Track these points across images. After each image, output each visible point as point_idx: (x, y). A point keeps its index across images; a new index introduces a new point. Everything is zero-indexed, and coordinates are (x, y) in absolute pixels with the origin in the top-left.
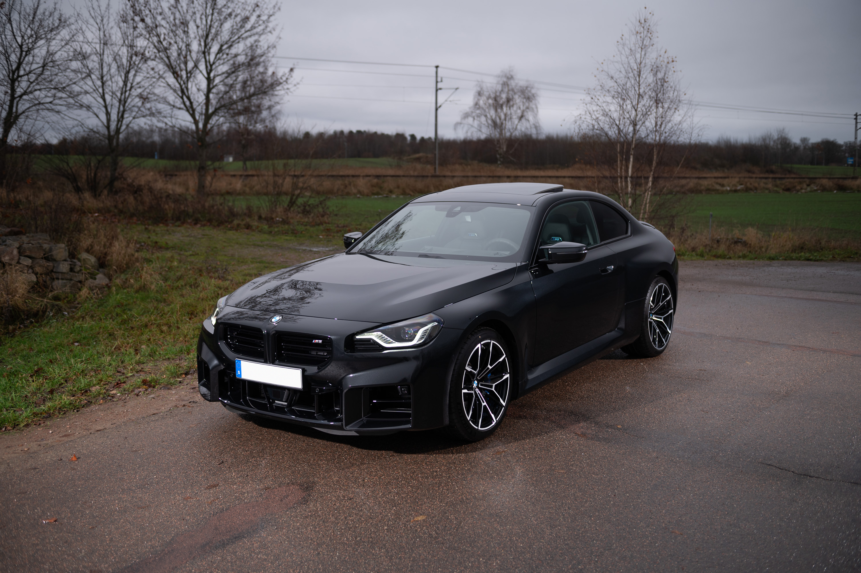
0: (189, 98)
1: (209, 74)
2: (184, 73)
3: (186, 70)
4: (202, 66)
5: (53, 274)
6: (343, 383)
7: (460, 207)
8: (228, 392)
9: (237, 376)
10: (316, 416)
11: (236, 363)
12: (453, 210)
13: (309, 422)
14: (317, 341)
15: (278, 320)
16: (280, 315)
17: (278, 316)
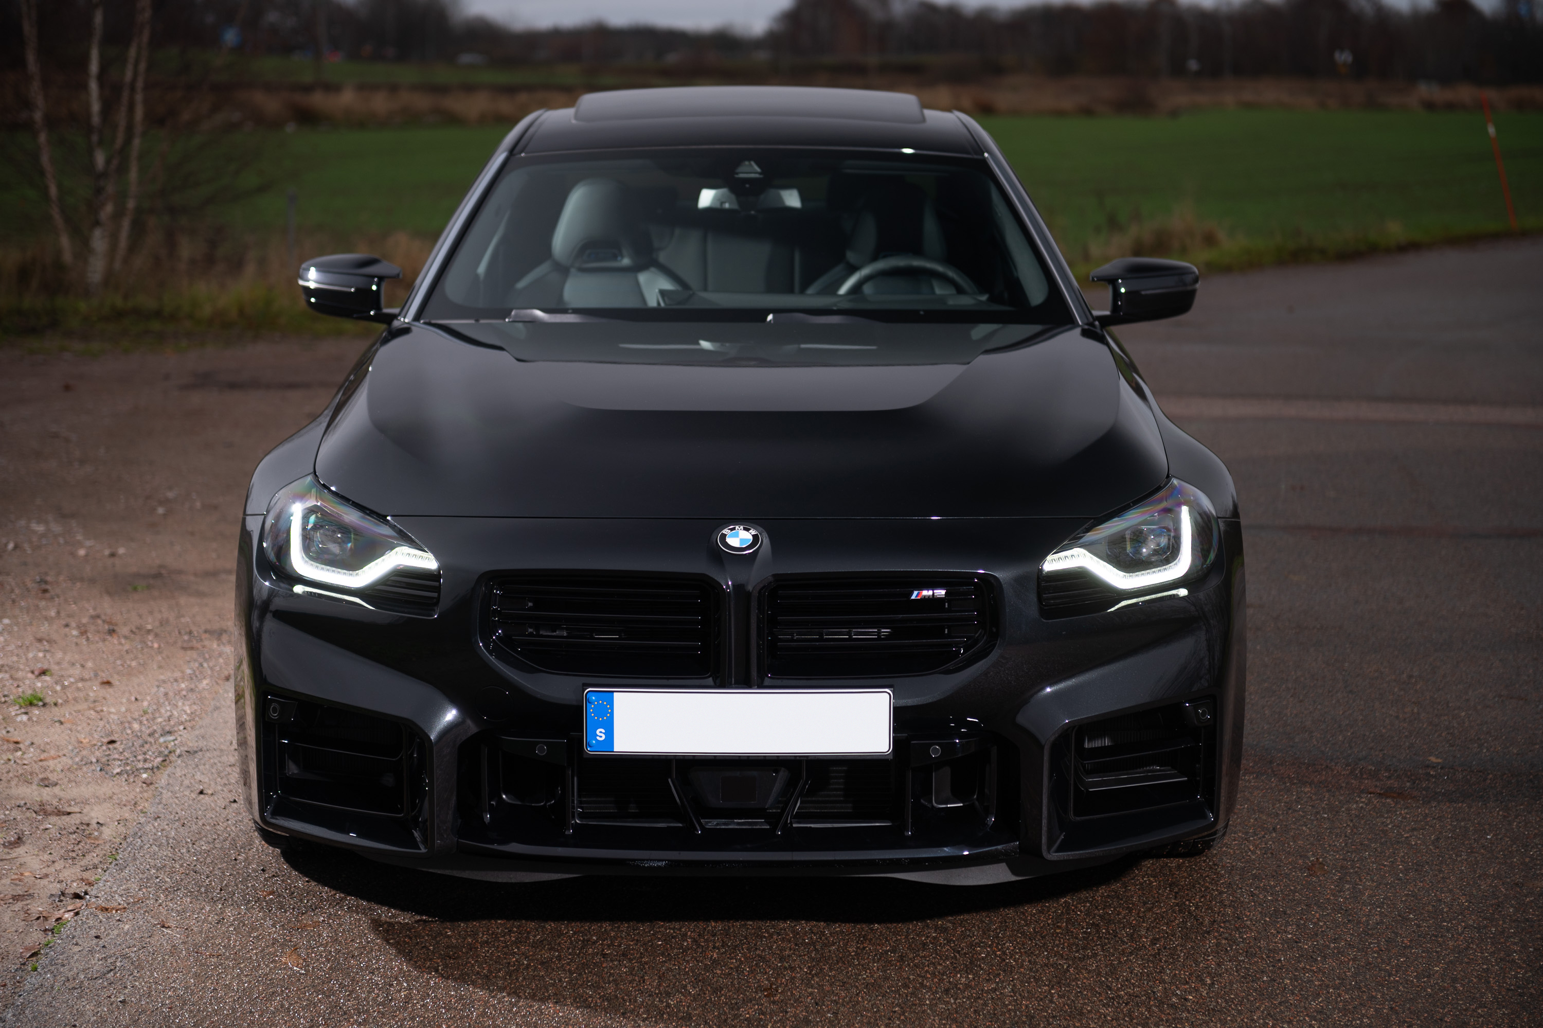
6: (1021, 719)
7: (753, 163)
8: (484, 814)
9: (590, 746)
10: (909, 836)
11: (589, 703)
12: (737, 174)
13: (906, 859)
14: (926, 593)
15: (750, 540)
16: (739, 524)
17: (737, 527)
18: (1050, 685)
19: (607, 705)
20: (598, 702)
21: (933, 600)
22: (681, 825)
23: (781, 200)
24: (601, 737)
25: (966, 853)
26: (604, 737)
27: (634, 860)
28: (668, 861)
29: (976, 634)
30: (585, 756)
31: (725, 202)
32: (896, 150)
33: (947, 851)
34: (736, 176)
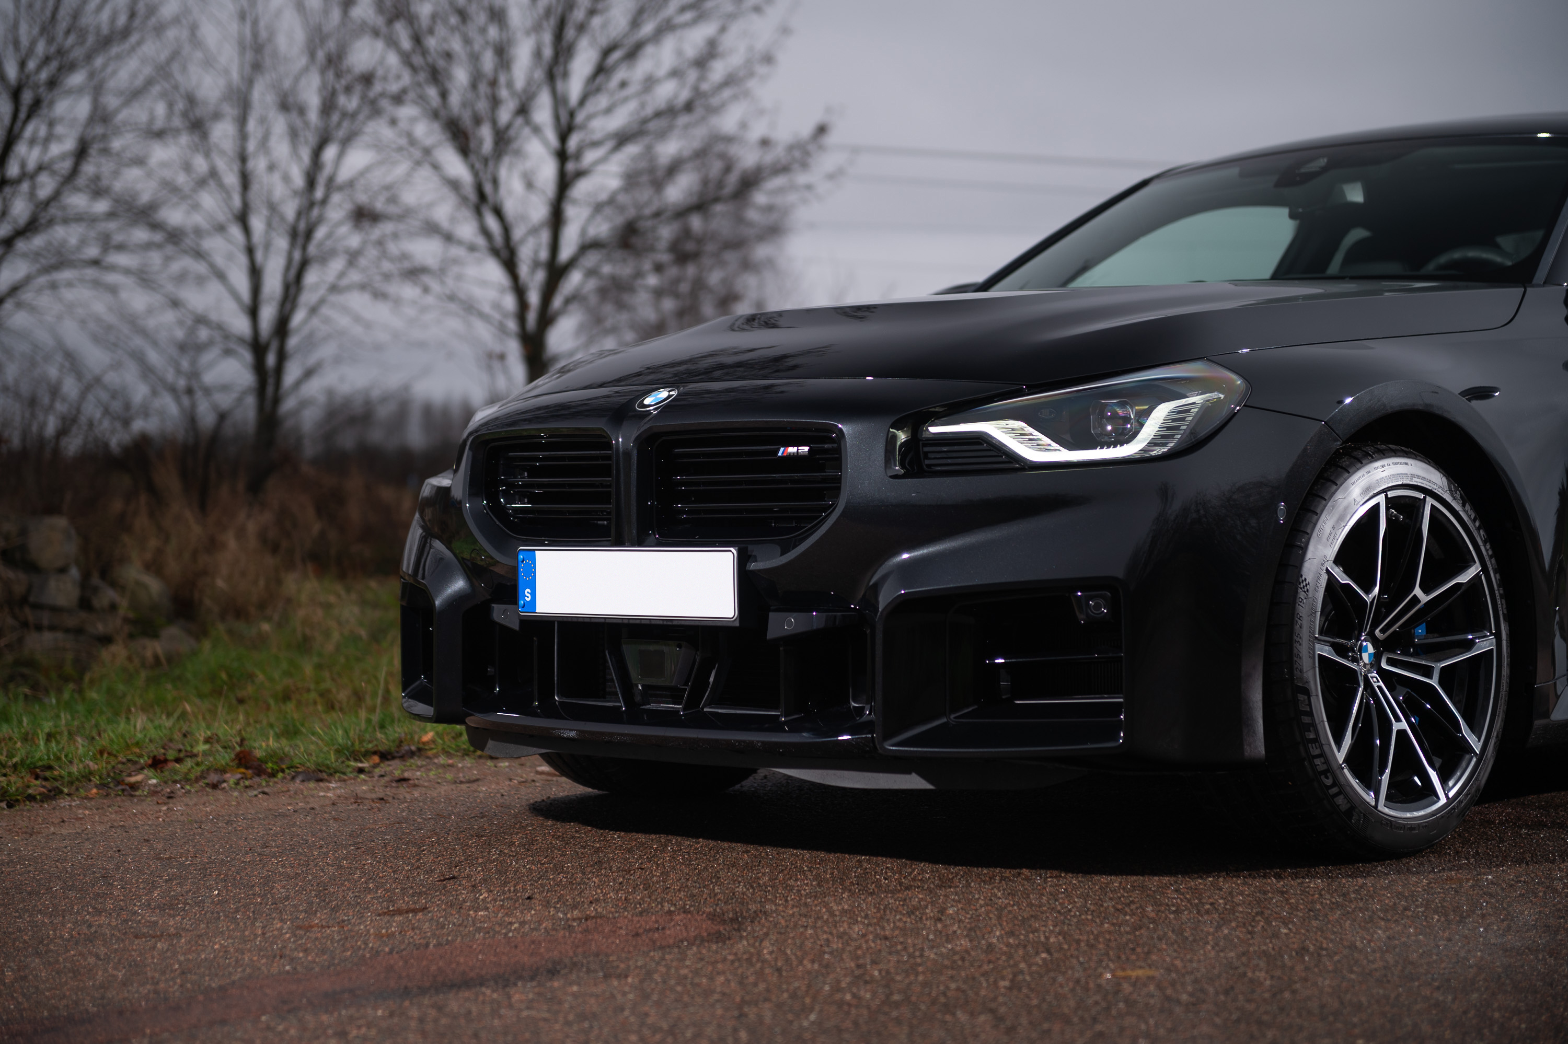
0: (498, 212)
1: (564, 136)
2: (486, 134)
3: (494, 122)
4: (543, 113)
5: (27, 610)
9: (521, 607)
10: (782, 722)
11: (520, 562)
12: (1301, 169)
13: (758, 742)
14: (793, 450)
15: (662, 399)
18: (908, 549)
19: (531, 564)
21: (796, 457)
24: (528, 597)
27: (554, 729)
28: (577, 730)
34: (1297, 171)
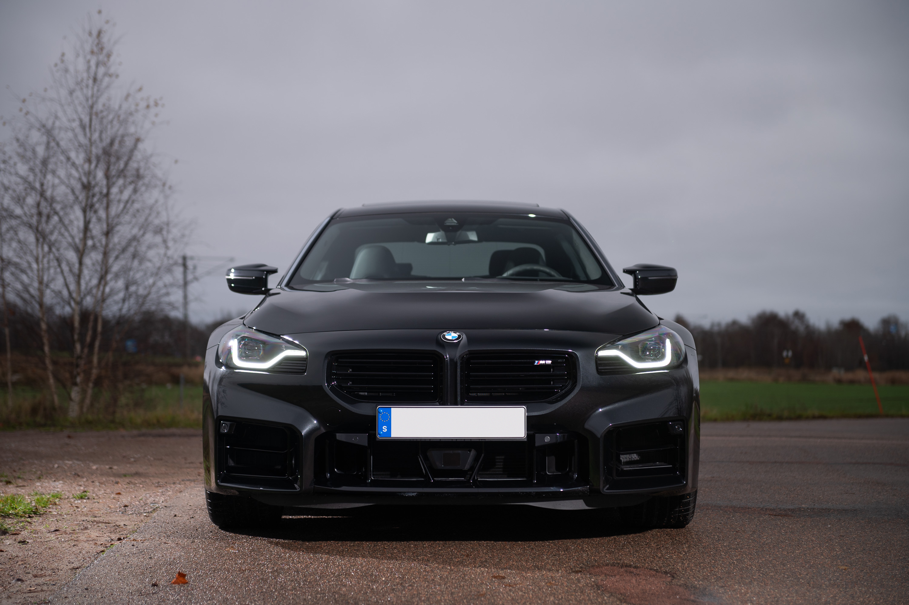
6: (587, 426)
7: (453, 219)
8: (327, 474)
9: (380, 435)
10: (535, 483)
11: (380, 413)
12: (446, 223)
13: (534, 492)
14: (542, 362)
15: (457, 337)
16: (451, 331)
17: (450, 332)
18: (602, 408)
19: (388, 414)
20: (384, 413)
21: (545, 365)
22: (423, 479)
23: (468, 237)
24: (385, 430)
25: (562, 490)
26: (386, 430)
27: (401, 492)
28: (417, 492)
29: (566, 383)
30: (377, 440)
31: (439, 239)
32: (525, 215)
33: (553, 489)
34: (445, 224)
